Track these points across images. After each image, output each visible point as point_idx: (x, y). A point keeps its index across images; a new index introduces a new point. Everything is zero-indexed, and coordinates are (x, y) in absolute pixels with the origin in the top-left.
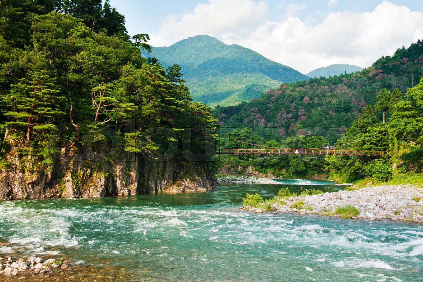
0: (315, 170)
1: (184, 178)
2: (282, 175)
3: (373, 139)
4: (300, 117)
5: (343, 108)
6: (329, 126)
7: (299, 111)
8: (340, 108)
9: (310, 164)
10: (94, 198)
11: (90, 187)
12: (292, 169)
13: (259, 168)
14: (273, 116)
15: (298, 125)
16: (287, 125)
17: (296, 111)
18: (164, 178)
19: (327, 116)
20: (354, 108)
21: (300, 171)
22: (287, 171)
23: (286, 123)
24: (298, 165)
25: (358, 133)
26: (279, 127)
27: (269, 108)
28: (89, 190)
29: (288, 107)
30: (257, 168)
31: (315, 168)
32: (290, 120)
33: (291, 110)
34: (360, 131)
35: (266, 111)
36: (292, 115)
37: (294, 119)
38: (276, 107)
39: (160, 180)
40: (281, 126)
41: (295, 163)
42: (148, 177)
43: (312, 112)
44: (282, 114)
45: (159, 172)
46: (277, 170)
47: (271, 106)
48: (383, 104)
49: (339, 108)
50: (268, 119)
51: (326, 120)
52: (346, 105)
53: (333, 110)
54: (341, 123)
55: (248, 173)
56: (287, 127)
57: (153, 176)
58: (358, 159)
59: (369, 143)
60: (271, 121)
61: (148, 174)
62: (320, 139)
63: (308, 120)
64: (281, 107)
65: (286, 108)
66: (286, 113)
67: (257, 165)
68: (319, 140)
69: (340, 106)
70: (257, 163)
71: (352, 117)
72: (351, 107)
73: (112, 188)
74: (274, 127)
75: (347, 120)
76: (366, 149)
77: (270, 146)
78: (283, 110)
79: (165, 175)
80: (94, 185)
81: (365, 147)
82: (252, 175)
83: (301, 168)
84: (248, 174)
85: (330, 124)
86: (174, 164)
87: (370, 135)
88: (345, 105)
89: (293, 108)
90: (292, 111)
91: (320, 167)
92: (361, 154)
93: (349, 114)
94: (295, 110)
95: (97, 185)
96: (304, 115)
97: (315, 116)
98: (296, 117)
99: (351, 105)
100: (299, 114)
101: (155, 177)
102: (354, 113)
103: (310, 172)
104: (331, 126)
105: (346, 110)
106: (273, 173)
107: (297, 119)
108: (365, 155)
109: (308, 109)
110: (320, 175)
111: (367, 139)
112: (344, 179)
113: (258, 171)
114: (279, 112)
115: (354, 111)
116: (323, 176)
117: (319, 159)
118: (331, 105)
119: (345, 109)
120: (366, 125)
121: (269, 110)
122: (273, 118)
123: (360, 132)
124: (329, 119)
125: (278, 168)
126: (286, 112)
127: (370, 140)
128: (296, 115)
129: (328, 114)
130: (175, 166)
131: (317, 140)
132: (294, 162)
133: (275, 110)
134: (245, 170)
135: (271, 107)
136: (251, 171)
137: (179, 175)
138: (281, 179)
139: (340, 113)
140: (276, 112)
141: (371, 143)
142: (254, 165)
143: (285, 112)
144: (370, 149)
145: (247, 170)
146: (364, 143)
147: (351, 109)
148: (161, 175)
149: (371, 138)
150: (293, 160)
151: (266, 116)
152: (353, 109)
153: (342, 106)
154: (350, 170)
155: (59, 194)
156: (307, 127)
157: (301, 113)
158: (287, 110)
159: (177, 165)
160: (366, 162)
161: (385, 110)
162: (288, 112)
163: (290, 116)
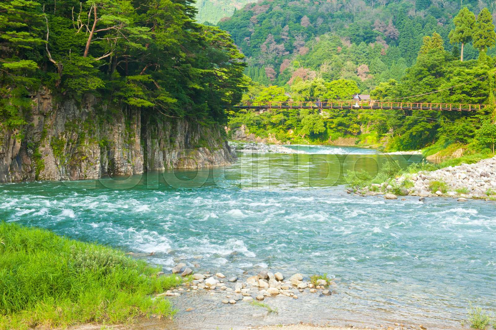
0: (339, 131)
1: (200, 147)
2: (289, 139)
3: (466, 86)
4: (296, 49)
5: (363, 36)
6: (343, 64)
7: (295, 40)
8: (358, 36)
9: (332, 122)
10: (89, 179)
11: (80, 162)
12: (305, 131)
13: (254, 129)
14: (255, 47)
15: (296, 62)
16: (276, 61)
17: (290, 39)
18: (174, 148)
19: (339, 48)
20: (379, 35)
21: (318, 133)
22: (296, 133)
23: (275, 58)
24: (314, 124)
25: (425, 77)
26: (266, 64)
27: (248, 34)
28: (80, 168)
29: (278, 33)
30: (252, 129)
31: (339, 128)
32: (281, 53)
33: (283, 37)
34: (428, 73)
35: (244, 38)
36: (285, 46)
37: (288, 52)
38: (259, 33)
39: (168, 149)
40: (268, 63)
41: (311, 122)
42: (152, 146)
43: (315, 42)
44: (268, 43)
45: (166, 137)
46: (282, 131)
47: (251, 30)
48: (462, 32)
49: (356, 35)
50: (247, 52)
51: (338, 54)
52: (367, 31)
53: (347, 40)
54: (359, 59)
55: (238, 137)
56: (277, 64)
57: (159, 144)
58: (443, 116)
59: (460, 91)
60: (251, 55)
61: (152, 142)
62: (346, 84)
63: (310, 54)
64: (267, 33)
65: (275, 34)
66: (275, 43)
67: (252, 124)
68: (346, 86)
69: (357, 33)
70: (252, 122)
71: (376, 49)
72: (374, 35)
73: (109, 164)
74: (256, 65)
75: (368, 54)
76: (455, 101)
77: (270, 94)
78: (271, 37)
79: (175, 142)
80: (87, 159)
81: (454, 97)
82: (245, 139)
83: (320, 128)
84: (240, 139)
85: (344, 61)
86: (186, 126)
87: (460, 79)
88: (365, 30)
89: (286, 34)
90: (283, 39)
91: (348, 127)
92: (449, 108)
93: (371, 45)
94: (288, 38)
95: (90, 159)
96: (302, 45)
97: (320, 47)
98: (291, 50)
99: (375, 30)
100: (295, 43)
101: (162, 146)
102: (379, 44)
103: (332, 134)
104: (345, 63)
105: (367, 39)
106: (276, 136)
107: (291, 52)
108: (454, 109)
109: (308, 37)
110: (347, 139)
111: (458, 86)
112: (394, 145)
113: (254, 133)
114: (263, 40)
115: (379, 40)
116: (351, 140)
117: (345, 116)
118: (344, 30)
119: (365, 36)
120: (438, 64)
121: (248, 36)
122: (255, 49)
123: (428, 75)
124: (343, 52)
125: (283, 129)
126: (275, 41)
127: (462, 88)
128: (291, 46)
129: (340, 45)
130: (187, 127)
131: (342, 86)
132: (309, 120)
133: (257, 37)
134: (235, 132)
135: (251, 33)
136: (243, 133)
137: (193, 142)
138: (289, 145)
139: (358, 45)
140: (260, 40)
141: (463, 92)
142: (247, 125)
143: (273, 40)
144: (460, 101)
145: (237, 132)
146: (452, 91)
147: (374, 38)
148: (169, 141)
149: (463, 84)
150: (308, 117)
151: (244, 46)
152: (377, 38)
153: (361, 32)
154: (411, 131)
155: (34, 174)
156: (308, 65)
157: (298, 42)
158: (277, 37)
159: (189, 127)
160: (453, 120)
161: (464, 40)
162: (278, 41)
163: (281, 47)
